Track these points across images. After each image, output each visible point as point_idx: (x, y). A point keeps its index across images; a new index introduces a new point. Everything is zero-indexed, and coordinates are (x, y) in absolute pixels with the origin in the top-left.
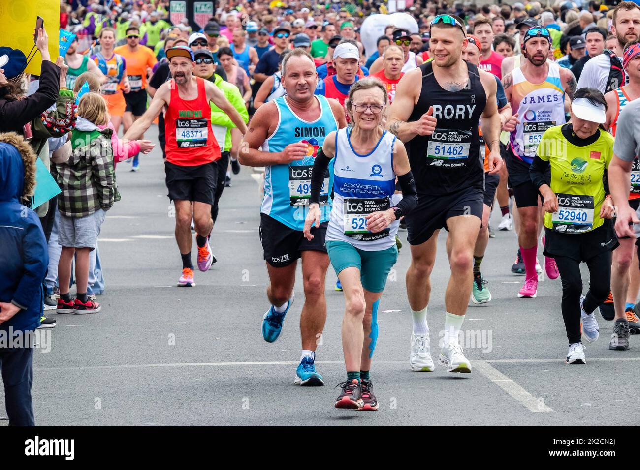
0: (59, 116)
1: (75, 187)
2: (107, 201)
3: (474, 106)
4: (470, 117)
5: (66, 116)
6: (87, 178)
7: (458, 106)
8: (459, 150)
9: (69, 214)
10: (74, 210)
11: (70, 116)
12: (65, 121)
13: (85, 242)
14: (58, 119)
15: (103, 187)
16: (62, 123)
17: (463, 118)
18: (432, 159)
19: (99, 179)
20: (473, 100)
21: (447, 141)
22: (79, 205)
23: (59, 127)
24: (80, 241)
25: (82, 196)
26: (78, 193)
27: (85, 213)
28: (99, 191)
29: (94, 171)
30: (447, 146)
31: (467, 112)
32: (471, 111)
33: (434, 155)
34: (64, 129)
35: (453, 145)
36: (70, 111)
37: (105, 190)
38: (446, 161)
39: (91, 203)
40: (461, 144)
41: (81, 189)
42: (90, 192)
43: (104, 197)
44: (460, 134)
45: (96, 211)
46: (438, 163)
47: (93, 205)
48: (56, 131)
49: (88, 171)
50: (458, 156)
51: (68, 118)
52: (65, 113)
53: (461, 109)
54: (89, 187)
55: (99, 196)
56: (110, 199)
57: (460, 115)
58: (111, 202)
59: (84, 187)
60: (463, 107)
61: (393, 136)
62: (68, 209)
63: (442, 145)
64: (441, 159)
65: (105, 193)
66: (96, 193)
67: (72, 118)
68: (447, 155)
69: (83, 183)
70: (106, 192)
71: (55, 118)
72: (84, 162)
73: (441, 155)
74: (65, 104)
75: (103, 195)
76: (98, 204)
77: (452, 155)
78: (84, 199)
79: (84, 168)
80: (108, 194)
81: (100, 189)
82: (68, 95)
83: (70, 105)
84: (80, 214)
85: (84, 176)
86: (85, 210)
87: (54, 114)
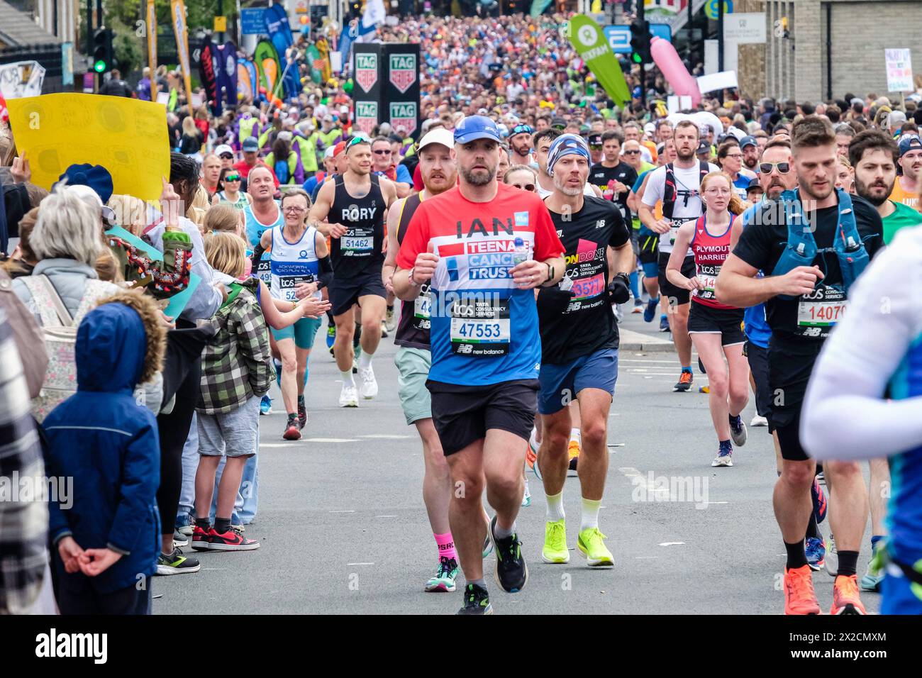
0: (165, 269)
1: (215, 370)
2: (263, 383)
3: (375, 209)
4: (372, 217)
5: (174, 269)
6: (231, 355)
7: (362, 210)
8: (365, 243)
9: (210, 411)
10: (217, 403)
11: (180, 270)
12: (173, 276)
13: (241, 448)
14: (163, 272)
15: (256, 363)
16: (167, 278)
17: (366, 218)
18: (345, 250)
19: (250, 351)
20: (373, 204)
21: (355, 236)
22: (223, 395)
23: (164, 284)
24: (233, 448)
25: (226, 382)
26: (220, 379)
27: (235, 405)
28: (251, 370)
29: (241, 343)
30: (355, 240)
31: (369, 214)
32: (372, 213)
33: (346, 247)
34: (169, 287)
35: (360, 239)
36: (180, 262)
37: (259, 367)
38: (356, 251)
39: (240, 390)
40: (366, 238)
41: (223, 372)
42: (237, 373)
43: (258, 378)
44: (364, 230)
45: (248, 399)
46: (350, 254)
47: (244, 392)
48: (158, 290)
49: (232, 344)
50: (364, 248)
51: (178, 272)
52: (172, 264)
53: (364, 212)
54: (234, 368)
55: (251, 378)
56: (267, 379)
57: (364, 216)
58: (267, 384)
59: (228, 369)
60: (365, 210)
61: (315, 229)
62: (208, 403)
63: (352, 239)
64: (351, 250)
65: (259, 372)
66: (245, 374)
67: (183, 272)
68: (355, 247)
69: (227, 363)
70: (261, 370)
71: (158, 270)
72: (225, 330)
73: (351, 247)
74: (174, 251)
75: (256, 375)
76: (250, 388)
77: (360, 247)
78: (230, 385)
79: (227, 340)
80: (265, 372)
81: (253, 367)
82: (181, 239)
83: (181, 253)
84: (227, 408)
85: (226, 353)
86: (234, 400)
87: (158, 264)
